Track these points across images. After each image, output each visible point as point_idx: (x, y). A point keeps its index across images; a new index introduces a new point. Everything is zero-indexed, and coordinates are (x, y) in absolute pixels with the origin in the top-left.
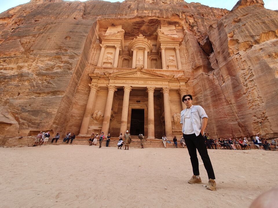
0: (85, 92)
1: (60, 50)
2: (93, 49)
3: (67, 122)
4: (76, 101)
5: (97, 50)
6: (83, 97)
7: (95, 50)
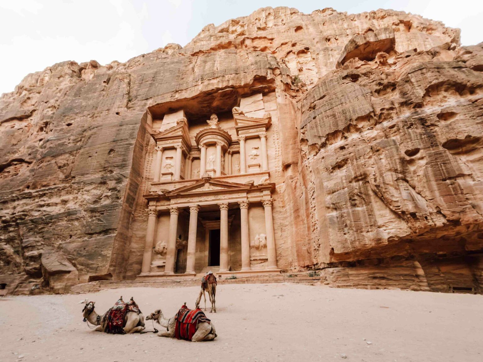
1: (104, 172)
5: (152, 155)
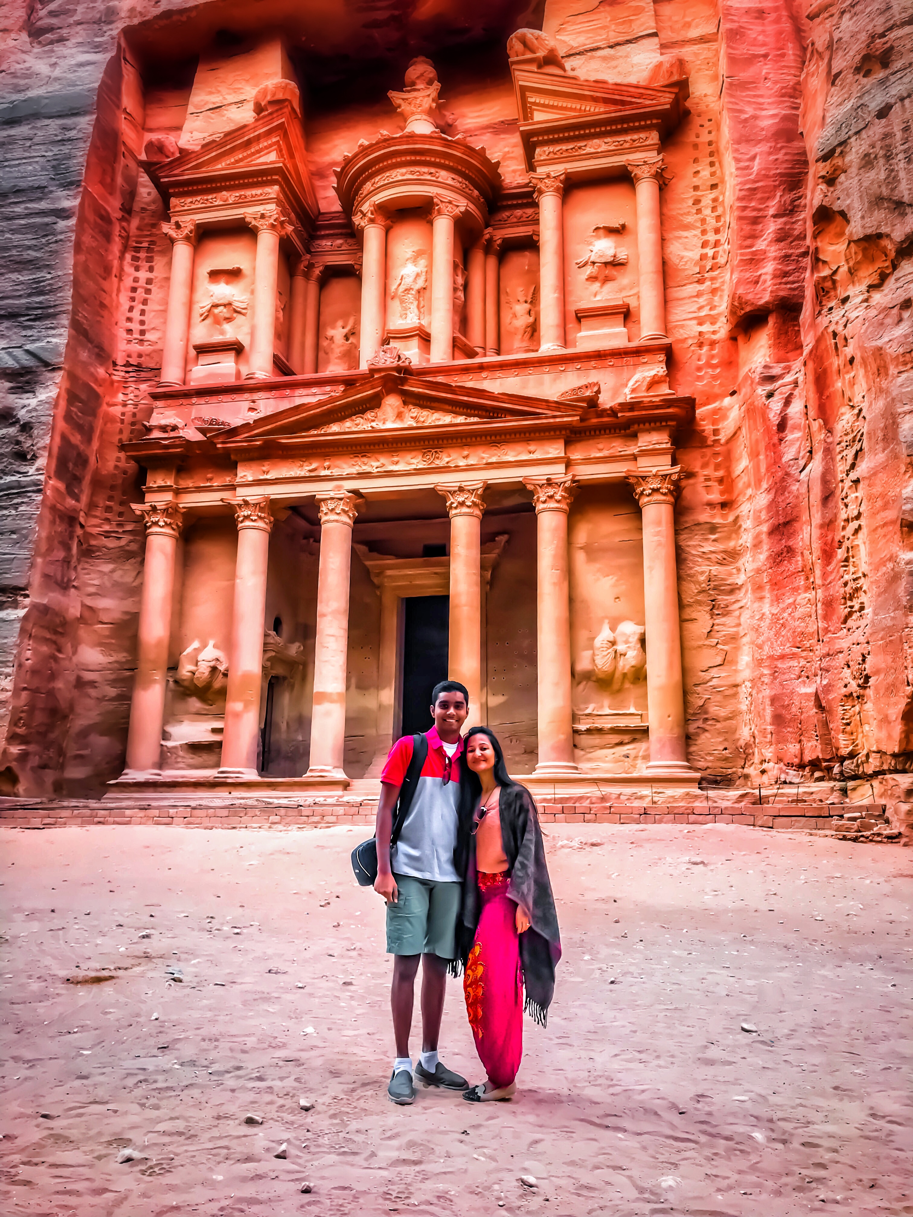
0: (123, 542)
2: (128, 257)
3: (65, 717)
4: (89, 602)
5: (150, 259)
6: (117, 576)
7: (142, 255)
